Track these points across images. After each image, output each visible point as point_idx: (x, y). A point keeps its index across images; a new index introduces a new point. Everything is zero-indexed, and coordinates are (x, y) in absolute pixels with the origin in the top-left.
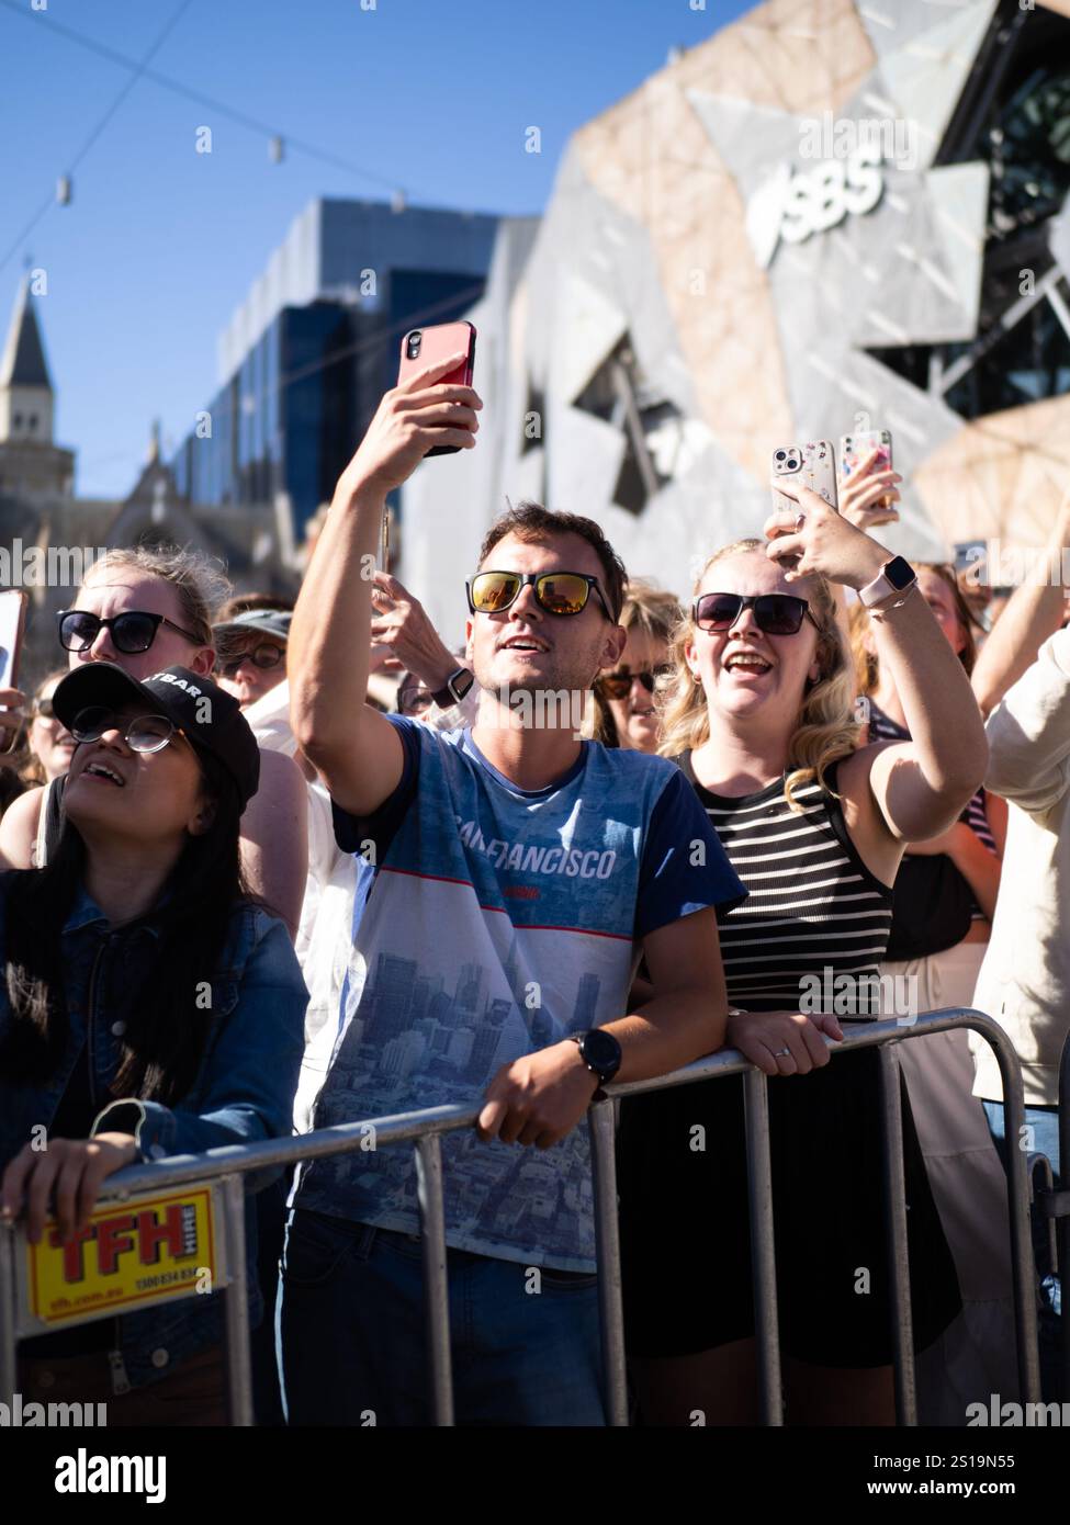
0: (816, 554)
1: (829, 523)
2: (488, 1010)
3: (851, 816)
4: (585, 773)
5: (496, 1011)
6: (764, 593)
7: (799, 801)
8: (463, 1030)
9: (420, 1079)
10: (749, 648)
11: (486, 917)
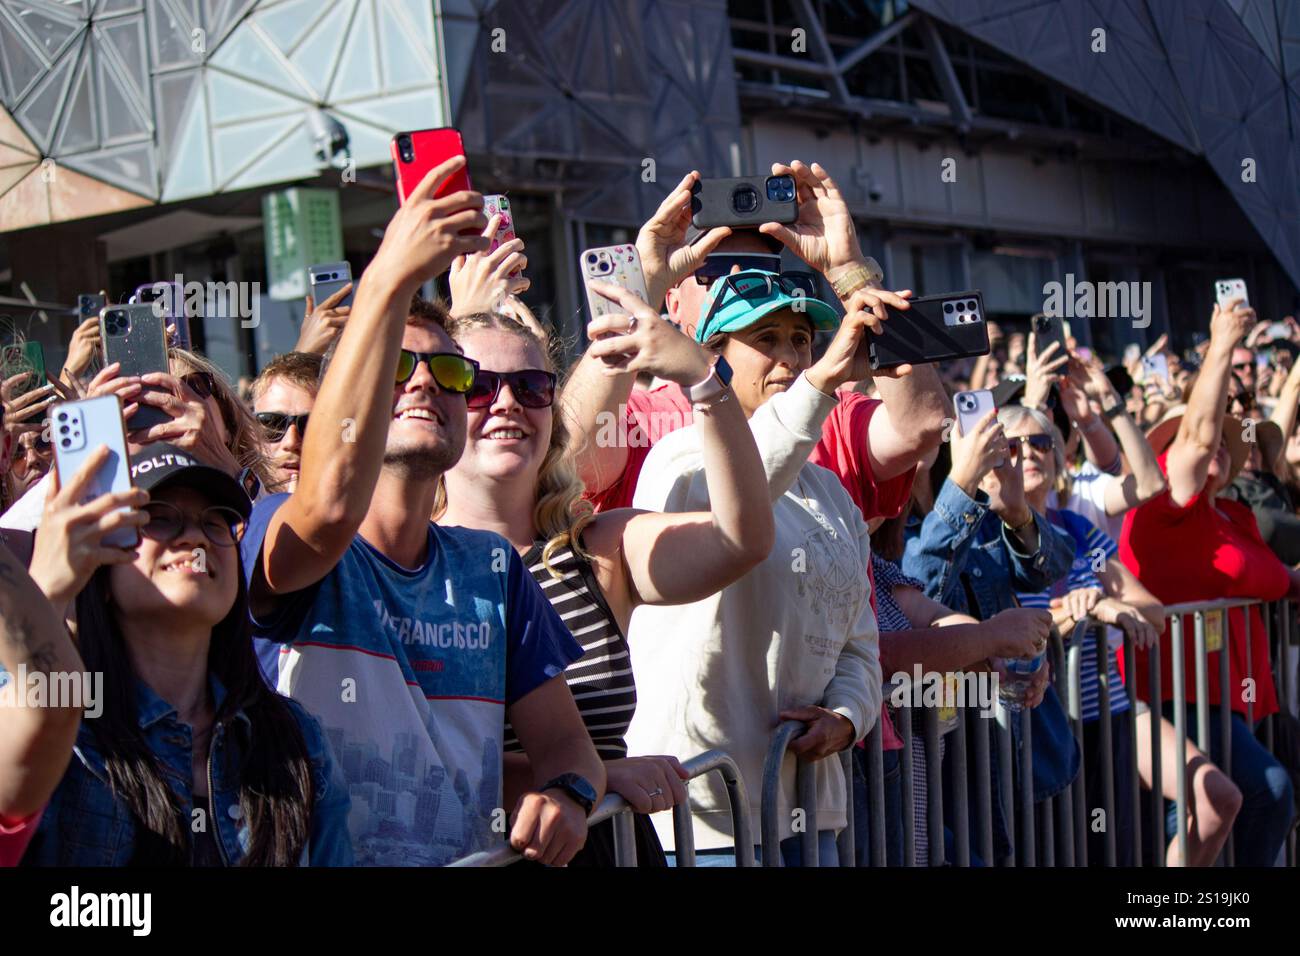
0: (652, 354)
1: (659, 325)
2: (427, 776)
3: (603, 579)
4: (440, 549)
5: (433, 776)
6: (517, 368)
7: (556, 567)
8: (405, 793)
9: (372, 841)
10: (512, 423)
11: (411, 690)
